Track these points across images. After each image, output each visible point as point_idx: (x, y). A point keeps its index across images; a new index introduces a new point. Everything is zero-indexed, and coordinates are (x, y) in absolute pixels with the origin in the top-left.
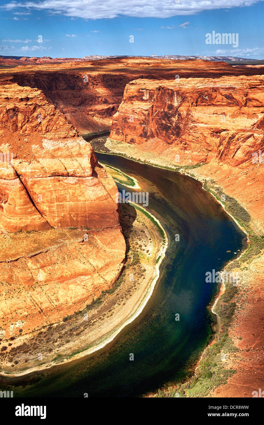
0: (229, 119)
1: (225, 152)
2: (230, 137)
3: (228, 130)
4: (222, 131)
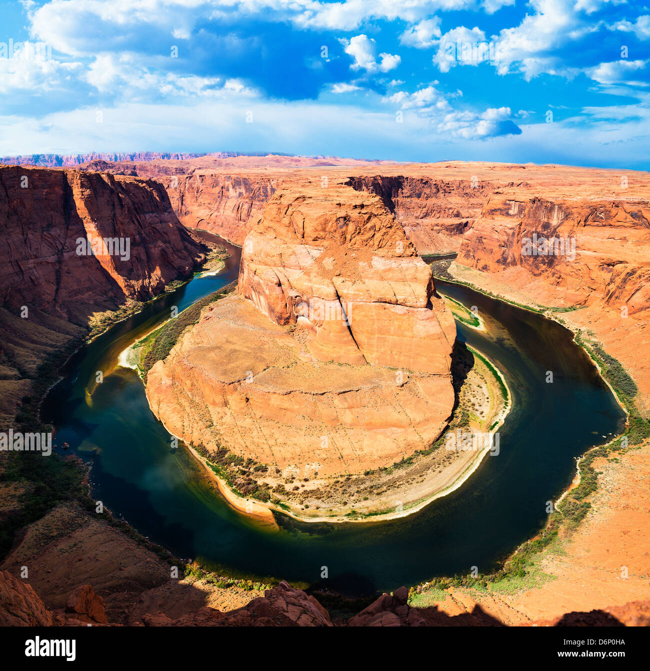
0: (632, 246)
1: (617, 294)
2: (628, 273)
3: (627, 263)
4: (617, 264)
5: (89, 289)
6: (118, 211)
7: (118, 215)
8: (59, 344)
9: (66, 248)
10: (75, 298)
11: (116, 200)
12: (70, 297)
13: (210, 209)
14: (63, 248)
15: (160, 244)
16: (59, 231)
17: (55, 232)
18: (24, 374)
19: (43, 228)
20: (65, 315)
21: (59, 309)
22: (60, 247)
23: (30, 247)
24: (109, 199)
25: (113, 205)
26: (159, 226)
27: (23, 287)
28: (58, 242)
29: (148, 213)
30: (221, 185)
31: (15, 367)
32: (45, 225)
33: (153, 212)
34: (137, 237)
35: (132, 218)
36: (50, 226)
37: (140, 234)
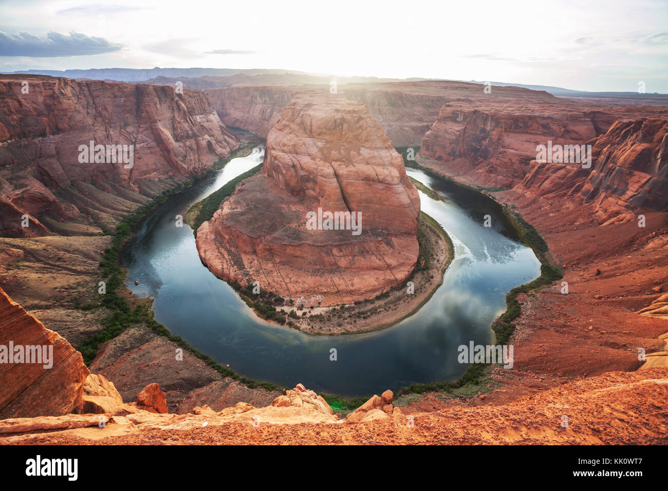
5: (155, 170)
6: (176, 115)
7: (176, 117)
8: (132, 210)
9: (138, 141)
10: (144, 177)
11: (175, 105)
12: (141, 176)
13: (243, 111)
14: (136, 141)
15: (207, 137)
16: (132, 129)
17: (130, 129)
18: (106, 232)
19: (121, 126)
20: (137, 189)
21: (132, 185)
22: (134, 140)
23: (112, 141)
24: (170, 105)
25: (173, 109)
26: (206, 124)
27: (106, 169)
28: (132, 137)
29: (199, 114)
30: (252, 94)
31: (99, 227)
32: (122, 124)
33: (201, 114)
34: (190, 132)
35: (186, 118)
36: (126, 125)
37: (192, 130)
